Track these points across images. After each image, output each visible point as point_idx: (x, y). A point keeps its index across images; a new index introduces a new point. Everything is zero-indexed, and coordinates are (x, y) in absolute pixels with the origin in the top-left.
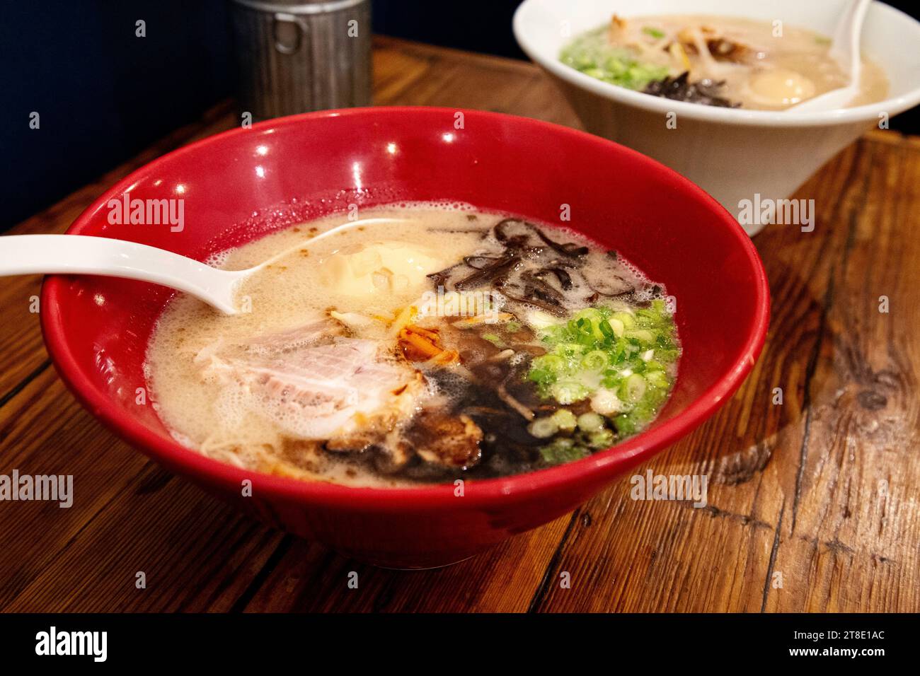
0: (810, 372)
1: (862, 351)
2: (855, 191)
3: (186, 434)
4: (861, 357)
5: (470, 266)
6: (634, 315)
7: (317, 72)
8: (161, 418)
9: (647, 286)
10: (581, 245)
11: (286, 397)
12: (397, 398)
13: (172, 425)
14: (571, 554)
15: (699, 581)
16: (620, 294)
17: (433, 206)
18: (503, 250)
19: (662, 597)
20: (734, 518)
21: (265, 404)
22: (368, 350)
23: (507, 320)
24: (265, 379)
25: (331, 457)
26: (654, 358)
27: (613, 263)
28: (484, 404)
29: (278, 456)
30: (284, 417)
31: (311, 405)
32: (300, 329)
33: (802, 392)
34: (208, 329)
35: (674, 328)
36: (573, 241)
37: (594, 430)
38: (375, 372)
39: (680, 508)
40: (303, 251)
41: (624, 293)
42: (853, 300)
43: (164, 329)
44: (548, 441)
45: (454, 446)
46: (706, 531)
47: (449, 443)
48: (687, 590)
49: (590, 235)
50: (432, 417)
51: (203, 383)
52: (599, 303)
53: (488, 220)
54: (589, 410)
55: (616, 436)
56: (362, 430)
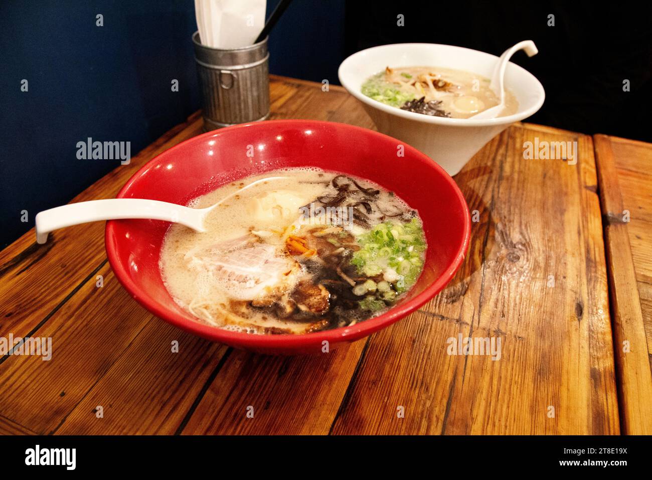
0: (485, 244)
1: (508, 232)
2: (502, 151)
3: (181, 300)
4: (508, 236)
5: (321, 202)
6: (403, 227)
7: (242, 98)
8: (168, 290)
9: (409, 211)
10: (376, 189)
11: (230, 278)
12: (287, 277)
13: (174, 294)
14: (374, 343)
15: (435, 354)
16: (396, 215)
17: (301, 170)
18: (337, 192)
19: (418, 362)
20: (451, 320)
21: (220, 282)
22: (272, 250)
23: (340, 232)
24: (220, 268)
25: (254, 310)
26: (414, 250)
27: (392, 198)
28: (330, 278)
29: (228, 310)
30: (230, 288)
31: (243, 282)
32: (236, 240)
33: (481, 254)
34: (190, 241)
35: (423, 233)
36: (371, 187)
37: (385, 291)
38: (275, 263)
39: (425, 317)
40: (237, 196)
41: (398, 215)
42: (503, 206)
43: (169, 241)
44: (363, 297)
45: (316, 302)
46: (438, 327)
47: (314, 300)
48: (429, 359)
49: (380, 183)
50: (304, 286)
51: (189, 271)
52: (386, 220)
53: (329, 176)
54: (383, 280)
55: (397, 293)
56: (269, 295)
